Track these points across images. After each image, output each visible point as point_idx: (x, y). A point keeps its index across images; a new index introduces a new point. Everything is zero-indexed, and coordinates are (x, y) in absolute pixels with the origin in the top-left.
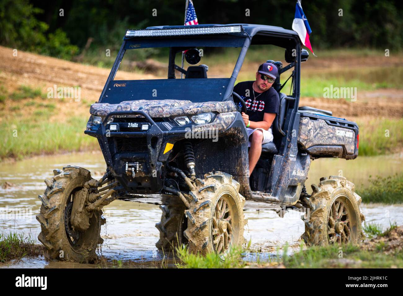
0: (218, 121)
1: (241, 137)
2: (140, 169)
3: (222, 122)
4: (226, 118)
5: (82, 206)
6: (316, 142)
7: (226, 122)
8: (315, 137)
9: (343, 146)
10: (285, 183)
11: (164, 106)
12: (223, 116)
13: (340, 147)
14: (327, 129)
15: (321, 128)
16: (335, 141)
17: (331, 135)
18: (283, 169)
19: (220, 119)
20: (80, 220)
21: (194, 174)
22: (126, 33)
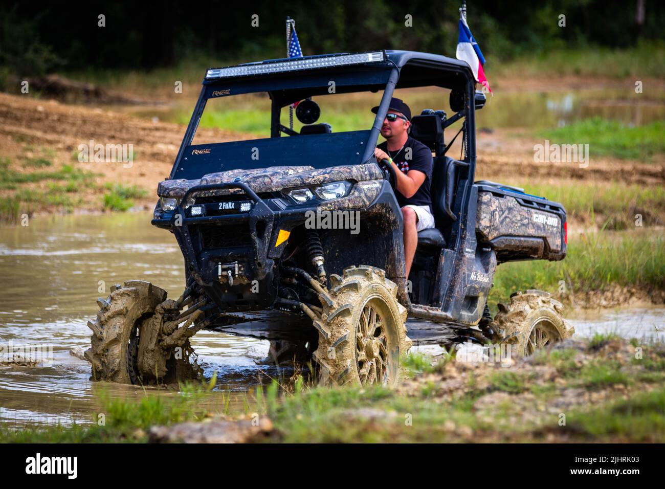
0: (356, 194)
1: (392, 218)
2: (240, 272)
3: (363, 195)
4: (369, 189)
5: (154, 341)
6: (503, 231)
7: (369, 194)
8: (502, 223)
9: (544, 239)
10: (460, 292)
11: (273, 175)
12: (364, 186)
13: (540, 240)
14: (519, 212)
15: (510, 209)
16: (531, 231)
17: (525, 221)
18: (456, 271)
19: (360, 191)
20: (151, 362)
21: (323, 273)
22: (206, 74)
